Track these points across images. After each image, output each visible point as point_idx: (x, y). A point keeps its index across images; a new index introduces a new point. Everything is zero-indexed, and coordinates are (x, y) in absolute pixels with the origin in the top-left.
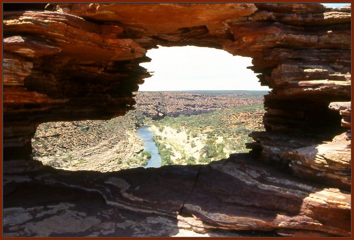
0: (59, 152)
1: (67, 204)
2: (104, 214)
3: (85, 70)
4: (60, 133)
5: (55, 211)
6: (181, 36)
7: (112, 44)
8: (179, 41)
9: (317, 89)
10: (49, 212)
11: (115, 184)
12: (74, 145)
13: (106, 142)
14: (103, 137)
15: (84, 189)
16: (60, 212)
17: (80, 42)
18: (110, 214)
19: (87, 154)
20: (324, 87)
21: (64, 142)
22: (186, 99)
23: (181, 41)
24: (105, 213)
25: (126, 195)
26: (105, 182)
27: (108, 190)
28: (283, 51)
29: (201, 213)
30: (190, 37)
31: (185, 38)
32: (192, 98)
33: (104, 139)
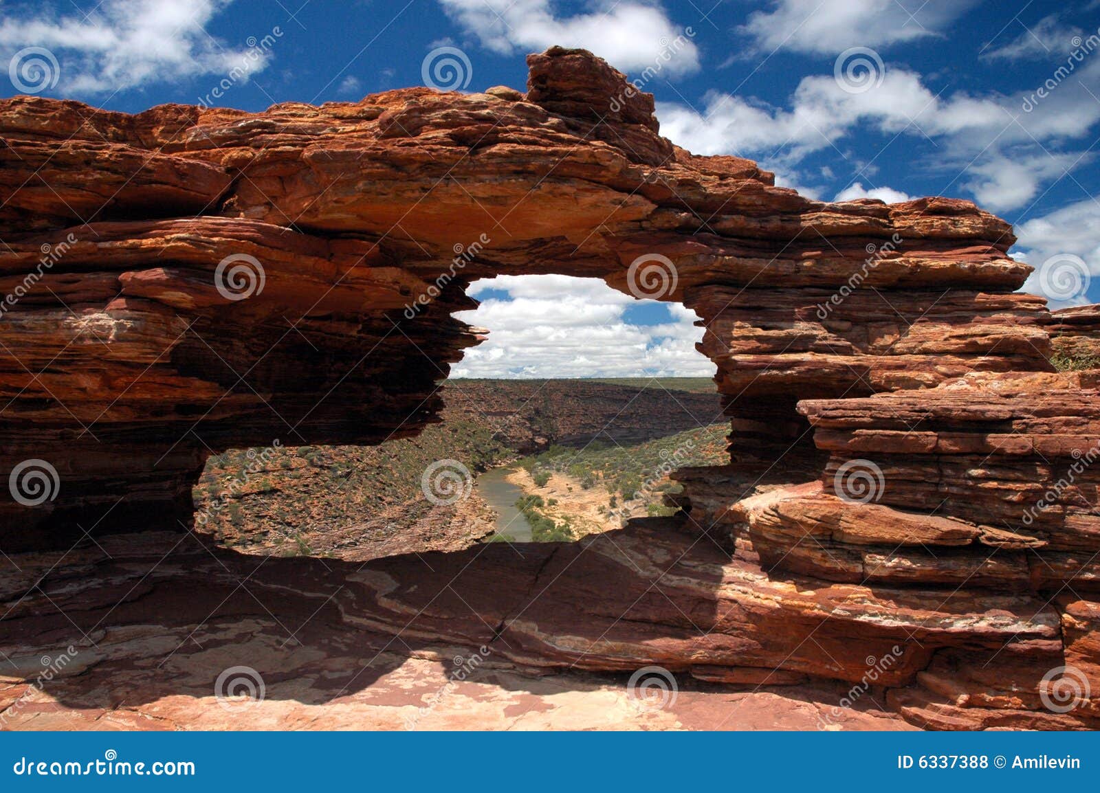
0: (273, 534)
1: (260, 621)
2: (336, 641)
3: (318, 330)
4: (278, 487)
5: (231, 635)
6: (529, 253)
7: (358, 278)
8: (526, 264)
9: (789, 372)
10: (220, 636)
11: (367, 583)
12: (312, 518)
13: (396, 511)
14: (389, 499)
15: (299, 592)
16: (240, 638)
17: (286, 276)
18: (348, 641)
19: (346, 541)
20: (802, 369)
21: (287, 509)
22: (608, 399)
23: (530, 265)
24: (338, 640)
25: (384, 602)
26: (348, 579)
27: (351, 595)
28: (718, 292)
29: (538, 637)
30: (547, 257)
31: (537, 258)
32: (624, 397)
33: (389, 503)
